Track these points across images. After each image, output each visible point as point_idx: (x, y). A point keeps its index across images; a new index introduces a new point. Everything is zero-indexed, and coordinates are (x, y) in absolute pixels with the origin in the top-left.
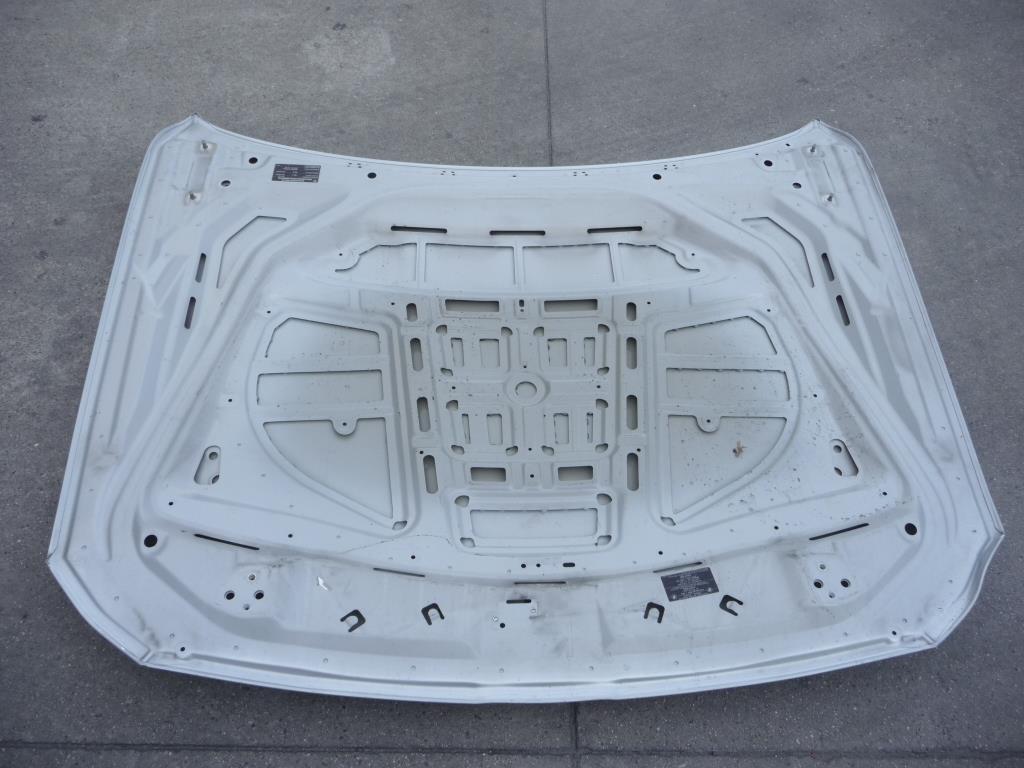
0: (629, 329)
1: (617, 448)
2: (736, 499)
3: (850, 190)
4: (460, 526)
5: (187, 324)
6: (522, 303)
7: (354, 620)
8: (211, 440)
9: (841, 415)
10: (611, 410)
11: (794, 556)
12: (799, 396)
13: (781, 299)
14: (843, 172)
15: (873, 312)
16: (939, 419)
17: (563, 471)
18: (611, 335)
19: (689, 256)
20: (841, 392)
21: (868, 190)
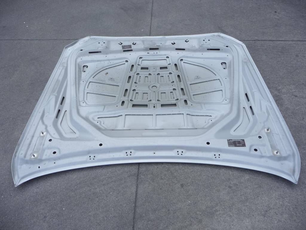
0: (125, 99)
1: (135, 73)
2: (112, 63)
3: (33, 137)
4: (169, 60)
5: (246, 94)
6: (154, 107)
7: (187, 41)
8: (226, 70)
9: (80, 76)
10: (134, 81)
11: (106, 47)
12: (87, 82)
13: (78, 104)
14: (30, 144)
15: (56, 95)
16: (59, 71)
17: (147, 68)
18: (130, 98)
19: (99, 122)
20: (77, 80)
21: (27, 135)
